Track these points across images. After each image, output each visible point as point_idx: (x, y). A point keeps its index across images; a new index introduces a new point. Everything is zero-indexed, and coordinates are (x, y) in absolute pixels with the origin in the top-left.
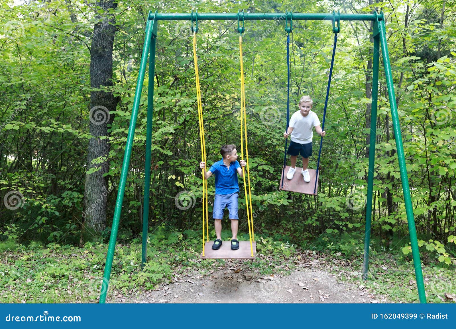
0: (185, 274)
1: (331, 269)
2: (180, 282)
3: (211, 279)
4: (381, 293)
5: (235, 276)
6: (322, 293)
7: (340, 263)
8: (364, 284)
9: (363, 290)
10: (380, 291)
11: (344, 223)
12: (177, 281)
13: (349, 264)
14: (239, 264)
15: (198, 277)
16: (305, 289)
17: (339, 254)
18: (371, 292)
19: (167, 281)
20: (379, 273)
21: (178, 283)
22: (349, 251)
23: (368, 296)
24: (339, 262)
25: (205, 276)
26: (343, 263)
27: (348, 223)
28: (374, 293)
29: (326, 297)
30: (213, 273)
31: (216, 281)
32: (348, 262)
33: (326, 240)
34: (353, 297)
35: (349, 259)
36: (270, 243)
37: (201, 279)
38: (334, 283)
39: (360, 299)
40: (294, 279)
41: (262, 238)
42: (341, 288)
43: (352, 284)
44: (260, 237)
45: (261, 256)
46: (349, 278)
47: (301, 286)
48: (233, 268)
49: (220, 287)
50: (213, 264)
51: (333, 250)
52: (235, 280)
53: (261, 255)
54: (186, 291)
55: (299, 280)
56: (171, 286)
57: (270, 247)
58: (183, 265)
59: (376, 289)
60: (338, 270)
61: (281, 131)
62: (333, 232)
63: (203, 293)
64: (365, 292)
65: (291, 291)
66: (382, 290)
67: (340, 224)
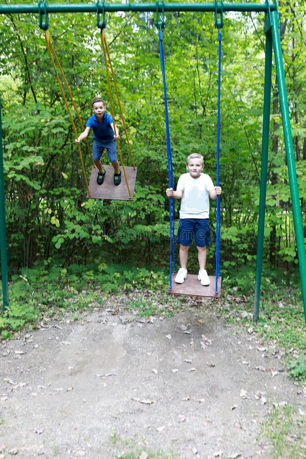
0: (55, 317)
1: (222, 308)
2: (46, 328)
3: (83, 323)
4: (271, 337)
5: (110, 319)
6: (205, 339)
7: (235, 300)
8: (253, 327)
9: (252, 334)
10: (271, 335)
11: (243, 254)
12: (44, 326)
13: (244, 300)
14: (119, 304)
15: (68, 321)
16: (187, 333)
17: (235, 289)
18: (260, 337)
19: (31, 327)
20: (274, 312)
21: (44, 329)
22: (245, 286)
23: (256, 342)
24: (234, 298)
25: (76, 320)
26: (238, 299)
27: (246, 254)
28: (263, 338)
29: (209, 343)
30: (86, 316)
31: (87, 326)
32: (243, 298)
33: (225, 273)
34: (239, 343)
35: (245, 295)
36: (161, 277)
37: (71, 323)
38: (221, 326)
39: (247, 345)
40: (177, 321)
41: (152, 272)
42: (227, 332)
43: (241, 326)
44: (150, 272)
45: (150, 293)
46: (238, 319)
47: (183, 329)
48: (110, 310)
49: (91, 333)
50: (90, 305)
51: (230, 285)
52: (109, 323)
53: (149, 291)
54: (50, 338)
55: (181, 323)
56: (34, 333)
57: (160, 282)
58: (57, 306)
59: (265, 332)
60: (229, 309)
61: (177, 154)
62: (230, 265)
63: (69, 341)
64: (253, 337)
65: (169, 336)
66: (272, 334)
67: (238, 256)
